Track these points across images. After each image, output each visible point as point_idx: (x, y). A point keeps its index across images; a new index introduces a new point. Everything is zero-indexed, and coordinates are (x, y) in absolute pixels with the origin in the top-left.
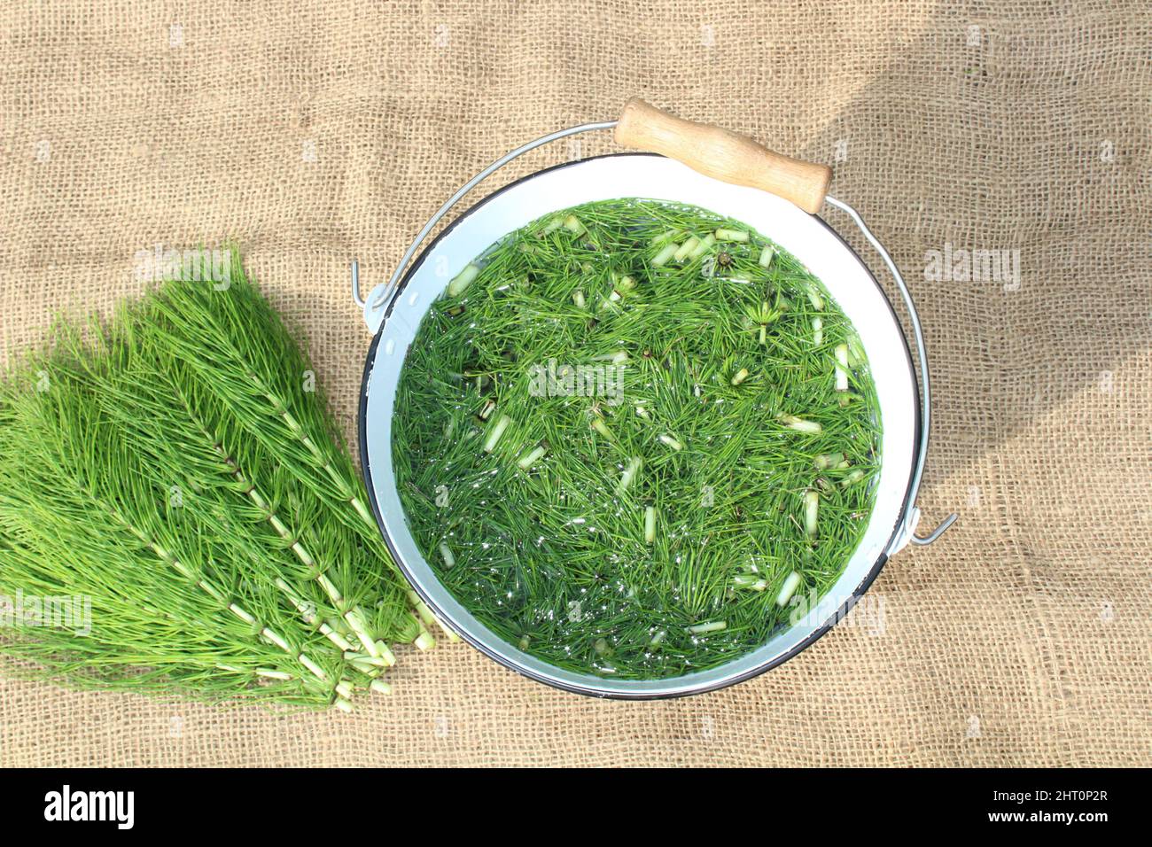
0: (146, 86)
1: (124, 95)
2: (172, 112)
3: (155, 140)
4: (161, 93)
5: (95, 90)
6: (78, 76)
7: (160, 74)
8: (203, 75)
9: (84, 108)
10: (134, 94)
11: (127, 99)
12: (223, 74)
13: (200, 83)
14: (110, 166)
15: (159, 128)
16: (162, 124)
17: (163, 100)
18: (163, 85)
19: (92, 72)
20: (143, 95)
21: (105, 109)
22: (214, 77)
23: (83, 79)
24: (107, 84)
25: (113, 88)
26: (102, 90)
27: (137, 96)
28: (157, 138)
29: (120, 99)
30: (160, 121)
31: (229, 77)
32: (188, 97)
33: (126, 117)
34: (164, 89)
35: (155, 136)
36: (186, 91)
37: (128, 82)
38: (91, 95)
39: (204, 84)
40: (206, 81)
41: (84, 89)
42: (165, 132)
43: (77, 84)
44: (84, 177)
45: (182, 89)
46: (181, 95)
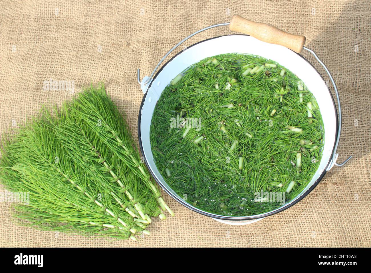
0: (76, 34)
1: (69, 37)
2: (84, 42)
3: (78, 50)
4: (81, 36)
5: (60, 35)
6: (55, 31)
7: (81, 30)
8: (95, 30)
9: (56, 41)
10: (72, 36)
11: (70, 38)
12: (102, 30)
13: (94, 33)
14: (63, 59)
15: (80, 46)
16: (81, 46)
17: (82, 38)
18: (82, 33)
19: (59, 29)
20: (75, 37)
21: (63, 41)
22: (99, 31)
23: (56, 31)
24: (64, 33)
25: (66, 34)
26: (62, 35)
27: (73, 37)
28: (79, 50)
29: (68, 38)
30: (80, 45)
31: (104, 31)
32: (90, 37)
33: (69, 43)
34: (82, 35)
35: (78, 49)
36: (89, 35)
37: (71, 32)
38: (58, 37)
39: (95, 33)
40: (96, 32)
41: (56, 35)
42: (82, 48)
43: (54, 33)
44: (54, 62)
45: (88, 35)
46: (88, 36)
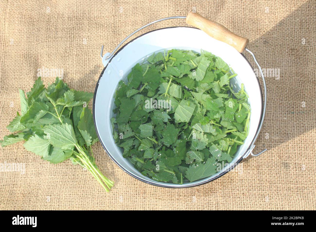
0: (107, 33)
1: (100, 36)
2: (115, 41)
4: (111, 35)
5: (92, 34)
6: (87, 30)
7: (111, 29)
8: (123, 30)
9: (89, 40)
10: (103, 36)
11: (102, 37)
12: (129, 29)
13: (123, 32)
14: (98, 58)
15: (111, 46)
17: (112, 37)
18: (112, 33)
19: (91, 29)
20: (106, 36)
21: (95, 40)
22: (127, 30)
23: (88, 31)
24: (96, 32)
25: (97, 34)
26: (94, 35)
27: (104, 36)
28: (111, 49)
29: (99, 37)
30: (111, 44)
31: (131, 31)
32: (119, 36)
33: (101, 43)
34: (112, 34)
36: (119, 34)
37: (102, 32)
38: (91, 36)
39: (124, 33)
40: (124, 32)
41: (89, 34)
42: (113, 47)
43: (87, 32)
44: (91, 62)
45: (118, 34)
46: (117, 36)
